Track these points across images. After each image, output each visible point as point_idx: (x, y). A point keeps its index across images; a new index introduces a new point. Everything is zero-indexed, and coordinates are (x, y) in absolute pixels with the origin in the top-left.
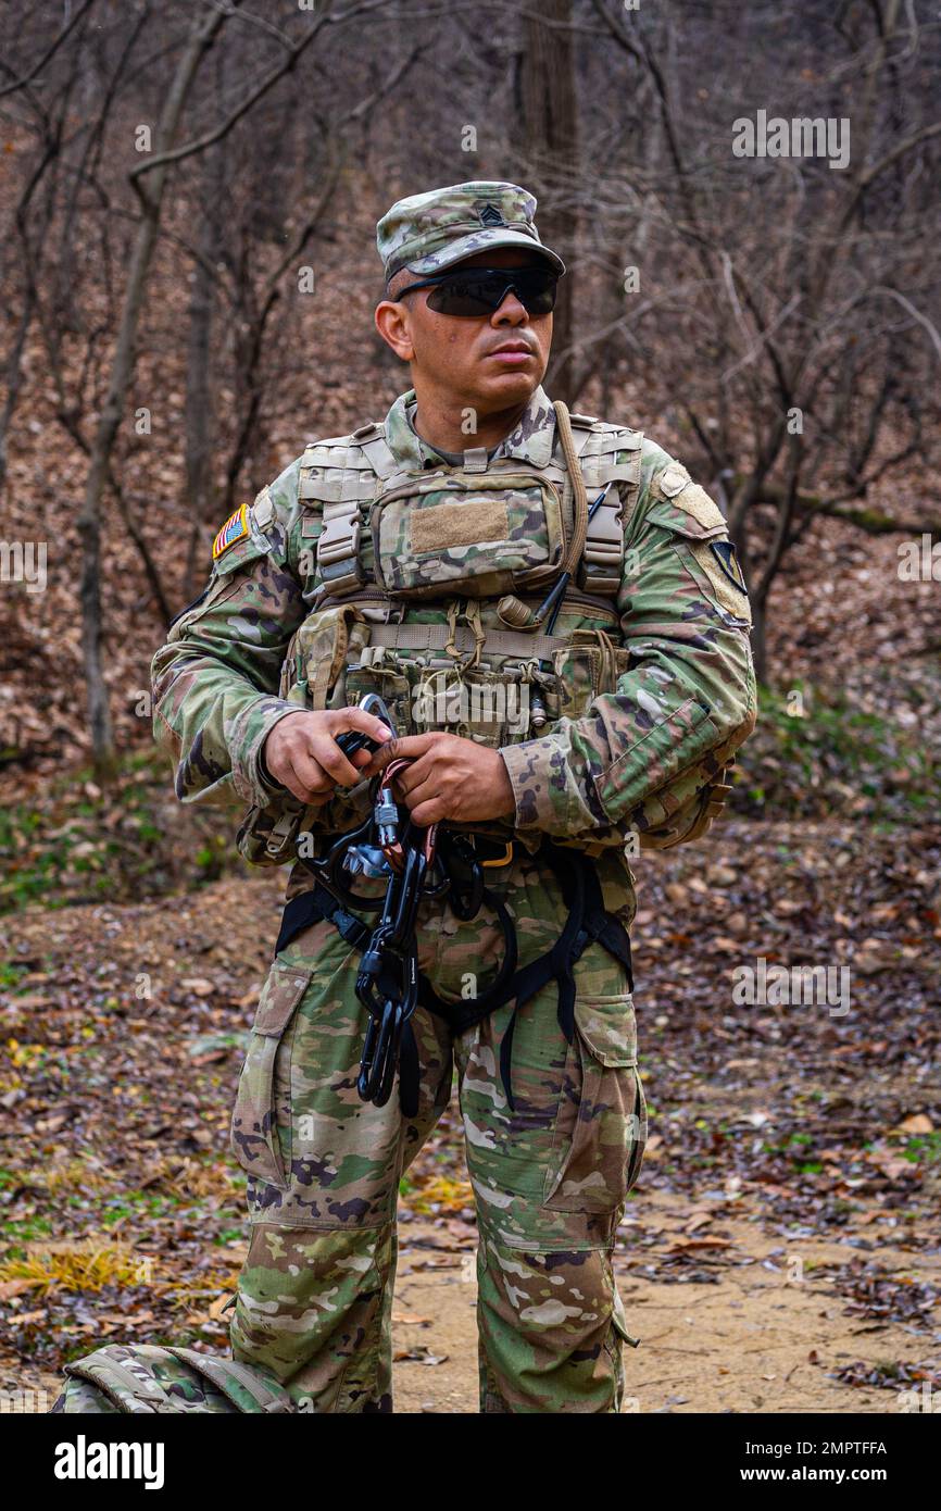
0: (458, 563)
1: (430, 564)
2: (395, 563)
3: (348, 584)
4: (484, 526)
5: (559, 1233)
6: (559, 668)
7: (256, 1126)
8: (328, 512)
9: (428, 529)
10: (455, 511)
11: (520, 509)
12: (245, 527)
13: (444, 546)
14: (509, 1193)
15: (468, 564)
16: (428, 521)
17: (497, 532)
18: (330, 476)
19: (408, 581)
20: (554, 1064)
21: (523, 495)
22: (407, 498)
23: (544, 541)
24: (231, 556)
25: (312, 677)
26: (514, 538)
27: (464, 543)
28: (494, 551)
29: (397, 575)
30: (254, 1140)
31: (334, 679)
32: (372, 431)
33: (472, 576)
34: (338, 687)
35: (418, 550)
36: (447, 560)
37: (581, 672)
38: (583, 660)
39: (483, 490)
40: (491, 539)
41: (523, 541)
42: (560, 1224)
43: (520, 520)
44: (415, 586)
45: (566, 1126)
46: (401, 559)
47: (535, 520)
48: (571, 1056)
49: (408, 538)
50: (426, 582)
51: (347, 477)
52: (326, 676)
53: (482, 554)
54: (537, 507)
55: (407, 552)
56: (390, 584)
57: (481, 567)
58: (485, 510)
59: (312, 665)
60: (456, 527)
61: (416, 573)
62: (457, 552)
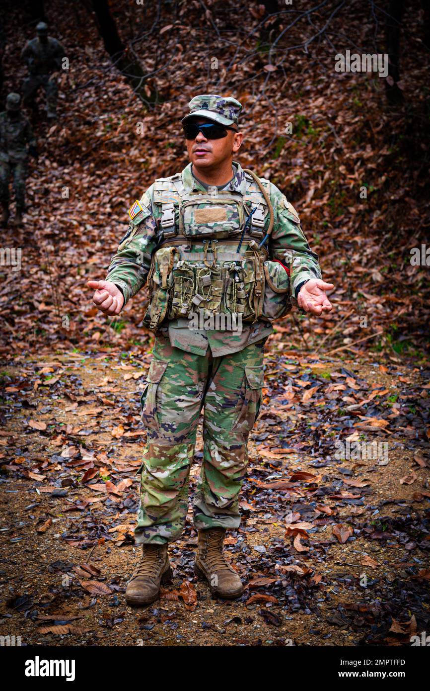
0: (211, 228)
1: (202, 228)
2: (190, 227)
3: (172, 235)
4: (219, 216)
5: (235, 439)
6: (243, 265)
7: (151, 413)
8: (164, 207)
9: (201, 216)
10: (209, 211)
11: (230, 211)
12: (141, 208)
13: (206, 222)
14: (220, 427)
15: (214, 228)
16: (201, 214)
17: (223, 219)
18: (164, 194)
19: (194, 233)
20: (238, 387)
21: (231, 206)
22: (193, 205)
23: (238, 222)
24: (138, 218)
25: (161, 271)
26: (229, 220)
27: (213, 221)
28: (222, 225)
29: (190, 231)
30: (149, 417)
31: (169, 272)
32: (177, 177)
33: (215, 232)
34: (171, 275)
35: (198, 223)
36: (207, 227)
37: (249, 266)
38: (250, 262)
39: (218, 204)
40: (222, 220)
41: (232, 222)
42: (235, 437)
43: (231, 215)
44: (196, 235)
45: (240, 406)
46: (192, 225)
47: (235, 215)
48: (243, 385)
49: (194, 219)
50: (200, 233)
51: (170, 194)
52: (167, 271)
53: (219, 225)
54: (236, 211)
55: (194, 223)
56: (187, 233)
57: (218, 229)
58: (219, 211)
59: (161, 266)
60: (210, 216)
61: (197, 230)
62: (211, 224)
